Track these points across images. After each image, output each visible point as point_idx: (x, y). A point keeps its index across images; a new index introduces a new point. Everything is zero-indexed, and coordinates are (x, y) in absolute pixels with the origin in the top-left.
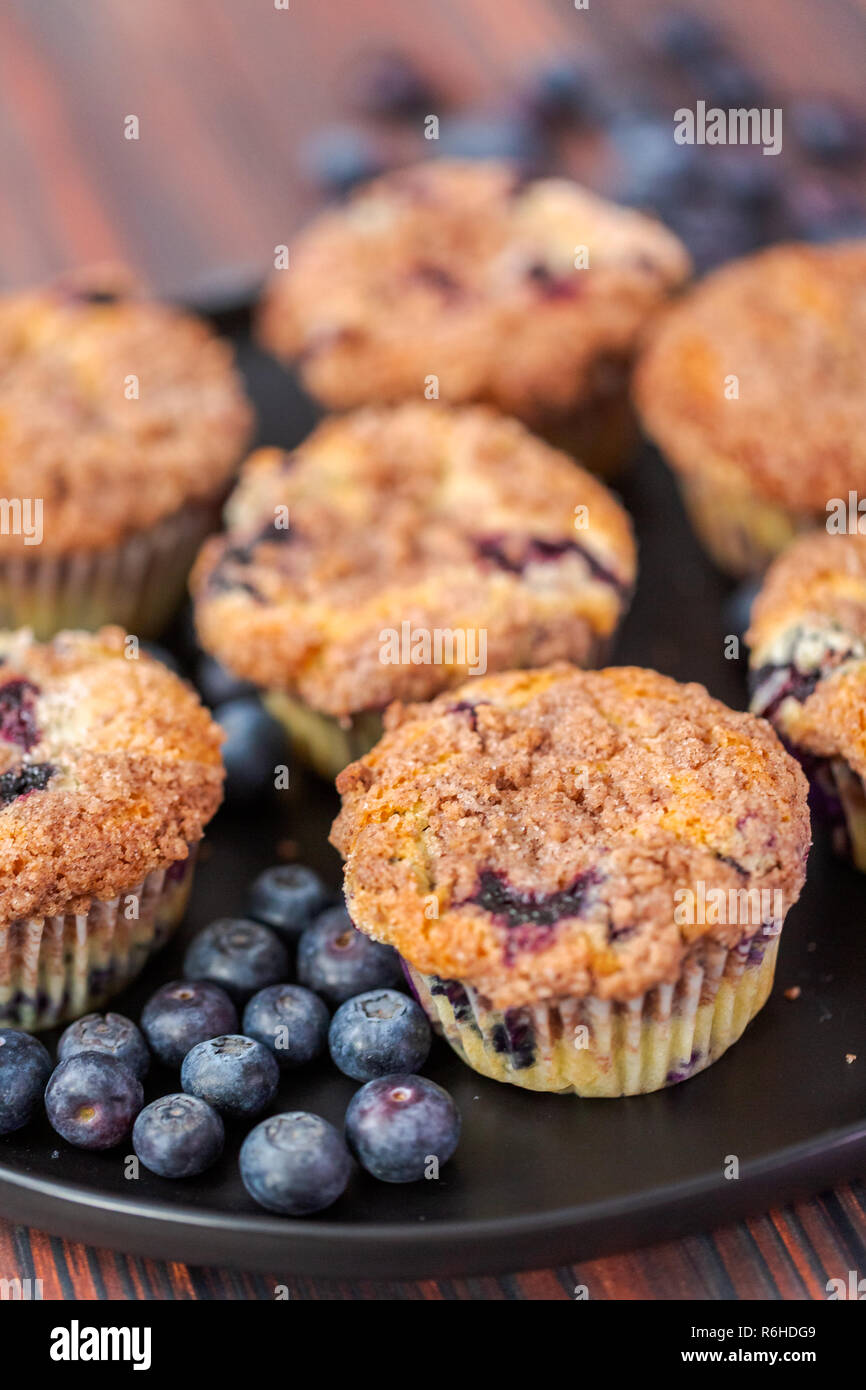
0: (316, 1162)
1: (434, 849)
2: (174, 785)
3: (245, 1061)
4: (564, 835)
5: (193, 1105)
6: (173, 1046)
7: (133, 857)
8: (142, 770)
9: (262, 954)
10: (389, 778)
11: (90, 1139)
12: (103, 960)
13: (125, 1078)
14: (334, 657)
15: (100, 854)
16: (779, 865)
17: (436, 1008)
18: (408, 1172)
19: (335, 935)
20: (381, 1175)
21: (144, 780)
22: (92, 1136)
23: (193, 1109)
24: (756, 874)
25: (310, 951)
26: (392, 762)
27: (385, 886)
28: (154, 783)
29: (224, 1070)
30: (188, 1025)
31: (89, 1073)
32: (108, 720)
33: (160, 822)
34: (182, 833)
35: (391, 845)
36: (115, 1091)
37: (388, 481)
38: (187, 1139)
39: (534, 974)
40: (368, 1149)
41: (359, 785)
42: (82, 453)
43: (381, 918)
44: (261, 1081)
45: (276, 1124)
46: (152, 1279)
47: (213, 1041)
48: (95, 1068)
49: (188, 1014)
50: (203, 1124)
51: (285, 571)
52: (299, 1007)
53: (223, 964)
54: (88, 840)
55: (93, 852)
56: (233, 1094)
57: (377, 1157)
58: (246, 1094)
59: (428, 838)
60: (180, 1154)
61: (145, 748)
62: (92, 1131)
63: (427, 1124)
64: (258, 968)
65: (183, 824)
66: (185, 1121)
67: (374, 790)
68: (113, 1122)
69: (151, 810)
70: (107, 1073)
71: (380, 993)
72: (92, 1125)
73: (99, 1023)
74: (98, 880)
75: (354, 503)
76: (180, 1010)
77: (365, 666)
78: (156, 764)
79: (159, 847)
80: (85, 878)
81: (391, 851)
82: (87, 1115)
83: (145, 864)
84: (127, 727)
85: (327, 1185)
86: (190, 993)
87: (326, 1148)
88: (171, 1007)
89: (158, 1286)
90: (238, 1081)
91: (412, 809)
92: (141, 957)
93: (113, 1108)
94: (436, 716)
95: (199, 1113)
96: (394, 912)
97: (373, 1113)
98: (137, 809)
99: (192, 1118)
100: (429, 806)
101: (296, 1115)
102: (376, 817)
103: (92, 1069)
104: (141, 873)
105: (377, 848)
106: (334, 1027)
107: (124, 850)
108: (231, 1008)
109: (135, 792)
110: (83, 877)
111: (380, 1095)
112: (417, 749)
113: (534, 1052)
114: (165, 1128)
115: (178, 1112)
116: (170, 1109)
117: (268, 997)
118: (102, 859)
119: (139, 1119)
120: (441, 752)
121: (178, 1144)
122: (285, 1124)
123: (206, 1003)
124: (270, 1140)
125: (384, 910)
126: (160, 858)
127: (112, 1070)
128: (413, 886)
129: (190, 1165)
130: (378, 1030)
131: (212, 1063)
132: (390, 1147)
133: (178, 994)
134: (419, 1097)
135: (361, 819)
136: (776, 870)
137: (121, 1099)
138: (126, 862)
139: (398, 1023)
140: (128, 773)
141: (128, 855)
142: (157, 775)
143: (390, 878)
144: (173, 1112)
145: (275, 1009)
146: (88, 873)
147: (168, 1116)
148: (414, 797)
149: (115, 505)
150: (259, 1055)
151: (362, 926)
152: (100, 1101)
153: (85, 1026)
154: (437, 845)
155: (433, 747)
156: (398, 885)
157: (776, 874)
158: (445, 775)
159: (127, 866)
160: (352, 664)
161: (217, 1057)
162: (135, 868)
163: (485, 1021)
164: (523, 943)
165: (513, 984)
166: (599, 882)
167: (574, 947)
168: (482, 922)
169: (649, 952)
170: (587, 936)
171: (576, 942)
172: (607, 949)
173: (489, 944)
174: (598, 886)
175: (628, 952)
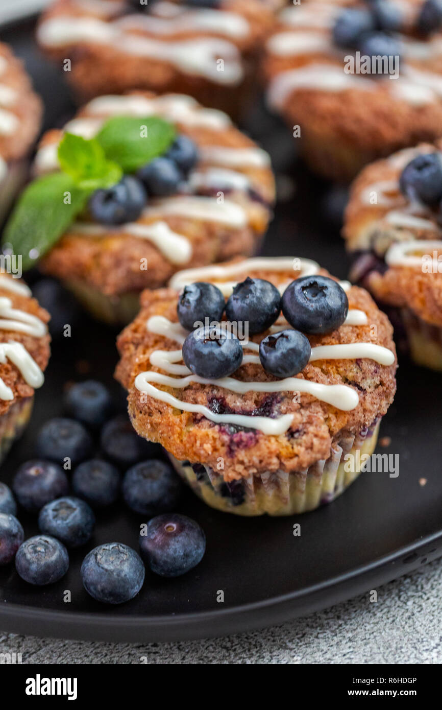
4: (255, 373)
16: (382, 383)
24: (369, 390)
39: (246, 460)
111: (159, 529)
113: (244, 497)
134: (181, 529)
136: (380, 386)
157: (381, 389)
163: (215, 483)
164: (239, 444)
165: (234, 467)
166: (279, 402)
167: (269, 444)
168: (214, 432)
169: (312, 444)
170: (276, 437)
171: (269, 441)
172: (288, 444)
173: (218, 444)
174: (279, 405)
175: (300, 445)
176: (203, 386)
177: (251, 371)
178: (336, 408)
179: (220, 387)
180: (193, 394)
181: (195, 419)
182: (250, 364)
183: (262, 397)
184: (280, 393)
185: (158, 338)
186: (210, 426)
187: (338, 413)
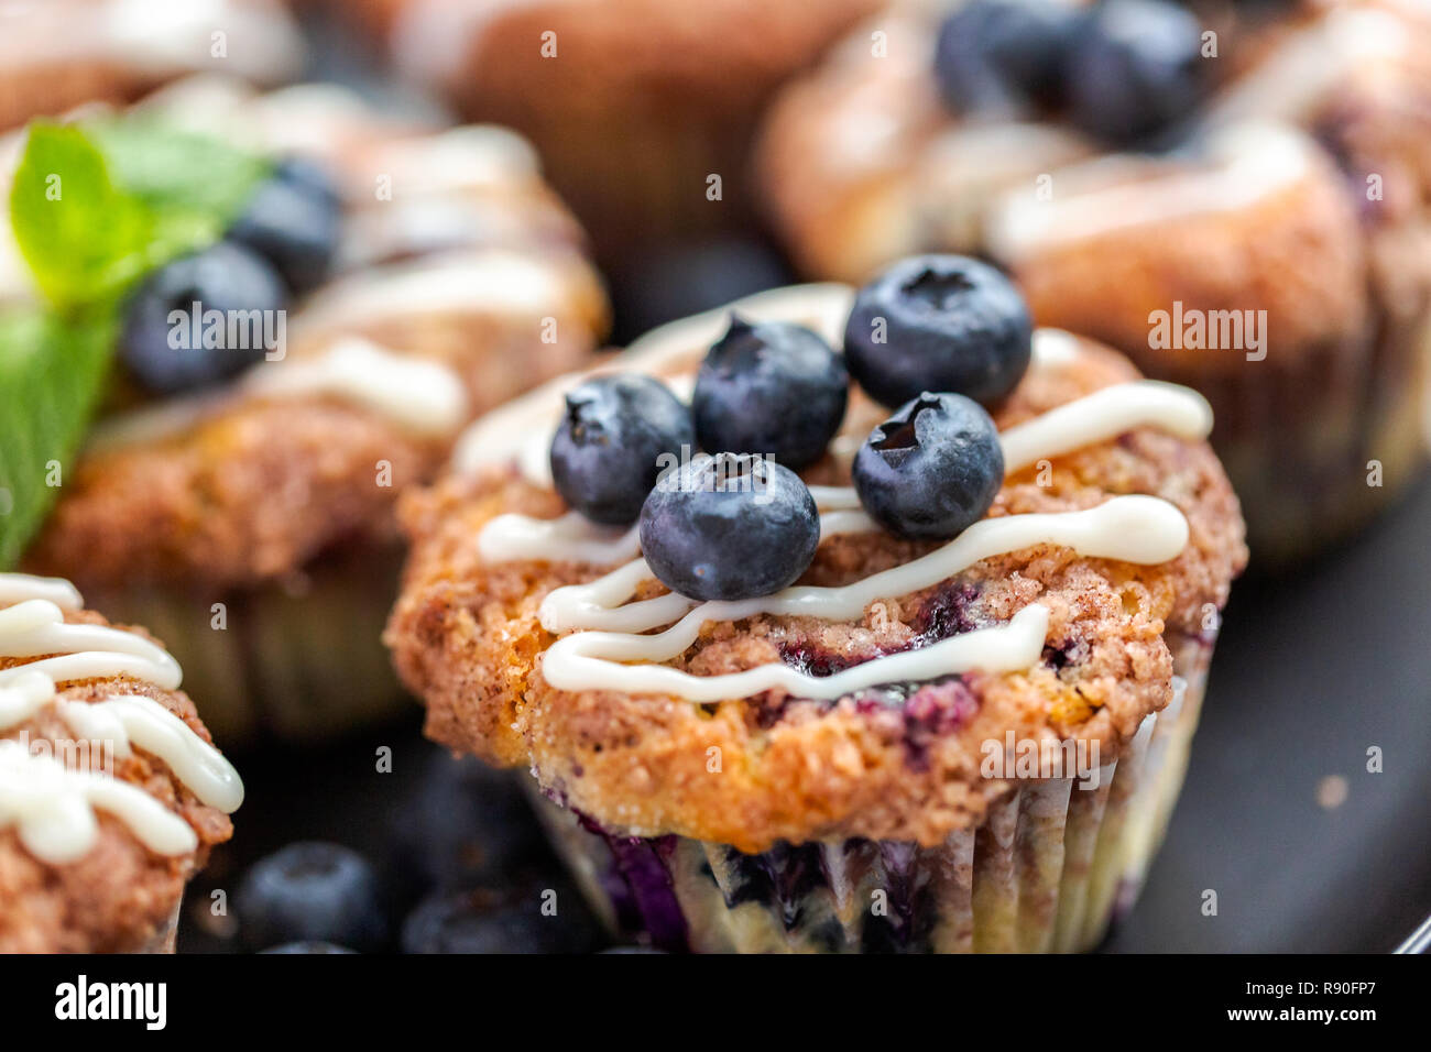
164: (935, 719)
165: (940, 795)
166: (975, 597)
167: (1018, 697)
168: (844, 717)
169: (1129, 661)
170: (1025, 673)
171: (1013, 688)
172: (1060, 685)
173: (872, 745)
174: (978, 603)
175: (1094, 676)
176: (743, 625)
177: (845, 556)
178: (1132, 565)
179: (787, 616)
180: (727, 652)
181: (765, 711)
182: (837, 538)
183: (915, 607)
184: (961, 575)
185: (530, 570)
186: (821, 714)
187: (1147, 573)
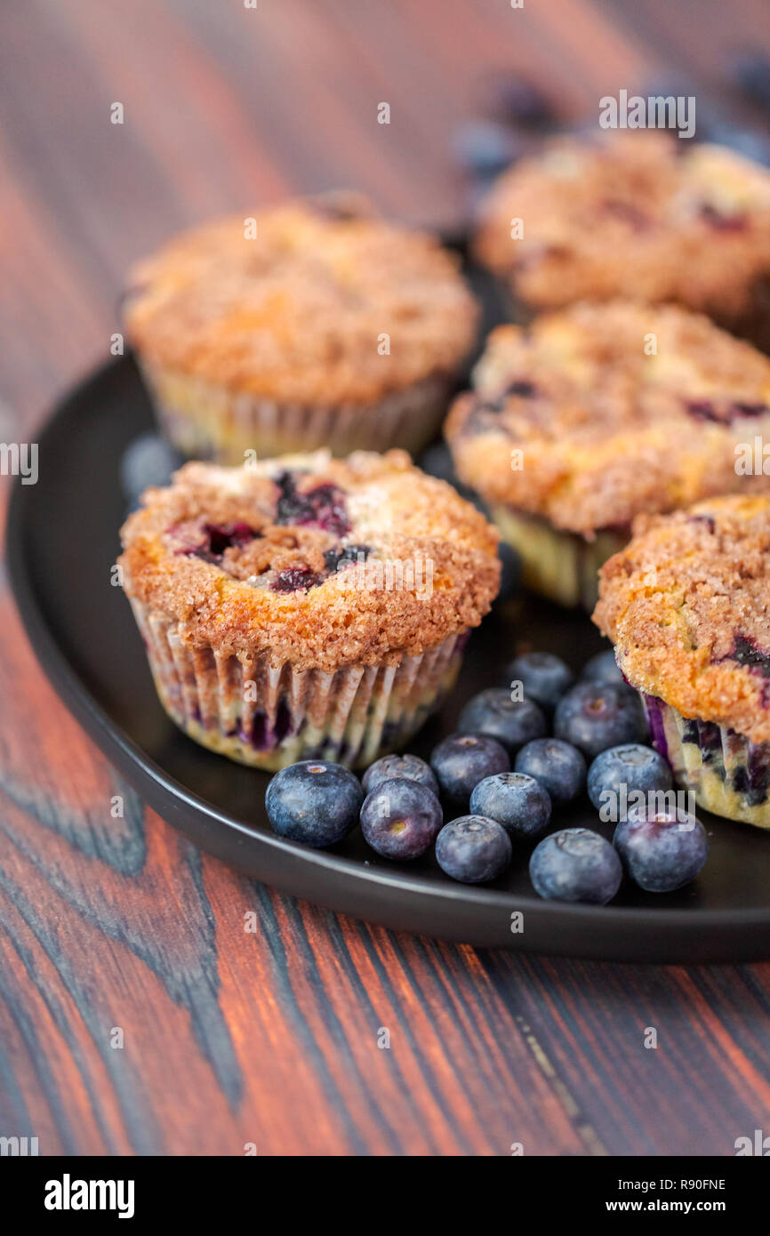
0: (599, 866)
1: (693, 620)
2: (469, 566)
3: (528, 791)
5: (488, 823)
6: (461, 782)
7: (440, 619)
8: (443, 552)
9: (527, 716)
10: (649, 568)
11: (400, 849)
12: (396, 715)
13: (431, 799)
14: (580, 484)
15: (414, 614)
17: (682, 757)
18: (669, 881)
19: (589, 702)
20: (647, 883)
21: (445, 560)
22: (402, 847)
23: (487, 825)
25: (568, 714)
26: (648, 554)
27: (657, 643)
28: (454, 563)
29: (511, 797)
30: (474, 765)
31: (402, 793)
32: (407, 517)
33: (459, 595)
34: (475, 605)
35: (661, 614)
36: (423, 808)
37: (607, 356)
38: (485, 849)
40: (637, 860)
41: (623, 572)
42: (350, 325)
43: (653, 671)
44: (541, 807)
45: (563, 835)
46: (451, 966)
47: (500, 775)
48: (407, 789)
49: (474, 756)
50: (498, 838)
51: (533, 419)
52: (563, 757)
53: (495, 722)
54: (405, 602)
55: (410, 612)
56: (518, 817)
57: (645, 867)
58: (529, 818)
59: (685, 611)
60: (479, 860)
61: (443, 537)
62: (402, 842)
63: (687, 841)
64: (525, 726)
65: (475, 598)
66: (483, 834)
67: (635, 575)
68: (420, 835)
69: (452, 583)
70: (417, 794)
71: (632, 747)
72: (402, 836)
73: (398, 761)
74: (411, 636)
75: (582, 373)
76: (467, 752)
77: (609, 490)
78: (454, 548)
79: (459, 613)
80: (402, 632)
81: (660, 618)
82: (398, 829)
83: (447, 627)
84: (426, 521)
85: (606, 886)
86: (474, 741)
87: (606, 855)
88: (460, 751)
89: (456, 970)
90: (522, 806)
91: (670, 589)
92: (423, 717)
93: (420, 823)
94: (678, 524)
95: (493, 828)
96: (666, 665)
97: (642, 830)
98: (442, 582)
99: (489, 832)
100: (686, 586)
101: (578, 831)
102: (641, 595)
103: (404, 790)
104: (444, 634)
105: (648, 615)
106: (594, 771)
107: (432, 613)
108: (505, 755)
109: (440, 569)
110: (401, 633)
112: (667, 546)
114: (467, 839)
115: (476, 828)
116: (469, 825)
117: (537, 747)
118: (416, 619)
119: (442, 833)
120: (687, 550)
121: (478, 852)
122: (570, 837)
123: (488, 749)
124: (560, 847)
125: (656, 663)
126: (460, 623)
127: (421, 792)
128: (681, 645)
129: (487, 870)
130: (634, 773)
131: (500, 791)
132: (657, 858)
133: (463, 741)
135: (628, 596)
137: (426, 816)
138: (433, 623)
139: (650, 768)
140: (433, 553)
141: (436, 617)
142: (455, 557)
143: (662, 638)
144: (471, 828)
145: (545, 755)
146: (405, 629)
147: (469, 830)
148: (671, 580)
149: (378, 369)
150: (538, 787)
151: (634, 678)
152: (411, 816)
153: (387, 763)
154: (695, 617)
155: (680, 547)
156: (669, 644)
158: (693, 567)
159: (434, 626)
160: (597, 489)
161: (505, 787)
162: (440, 629)
